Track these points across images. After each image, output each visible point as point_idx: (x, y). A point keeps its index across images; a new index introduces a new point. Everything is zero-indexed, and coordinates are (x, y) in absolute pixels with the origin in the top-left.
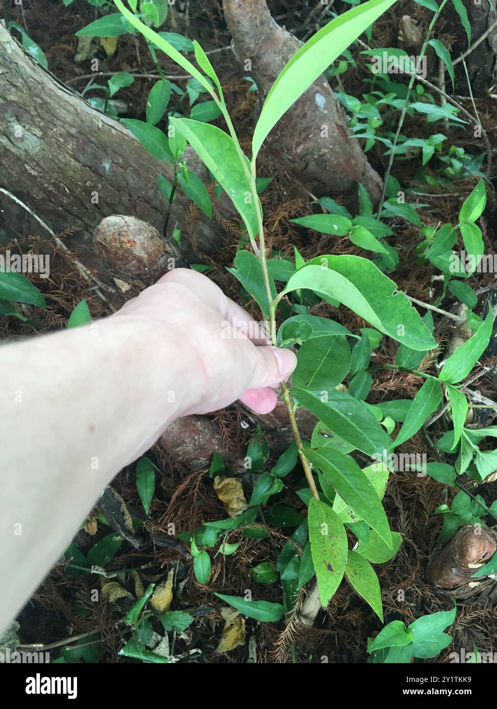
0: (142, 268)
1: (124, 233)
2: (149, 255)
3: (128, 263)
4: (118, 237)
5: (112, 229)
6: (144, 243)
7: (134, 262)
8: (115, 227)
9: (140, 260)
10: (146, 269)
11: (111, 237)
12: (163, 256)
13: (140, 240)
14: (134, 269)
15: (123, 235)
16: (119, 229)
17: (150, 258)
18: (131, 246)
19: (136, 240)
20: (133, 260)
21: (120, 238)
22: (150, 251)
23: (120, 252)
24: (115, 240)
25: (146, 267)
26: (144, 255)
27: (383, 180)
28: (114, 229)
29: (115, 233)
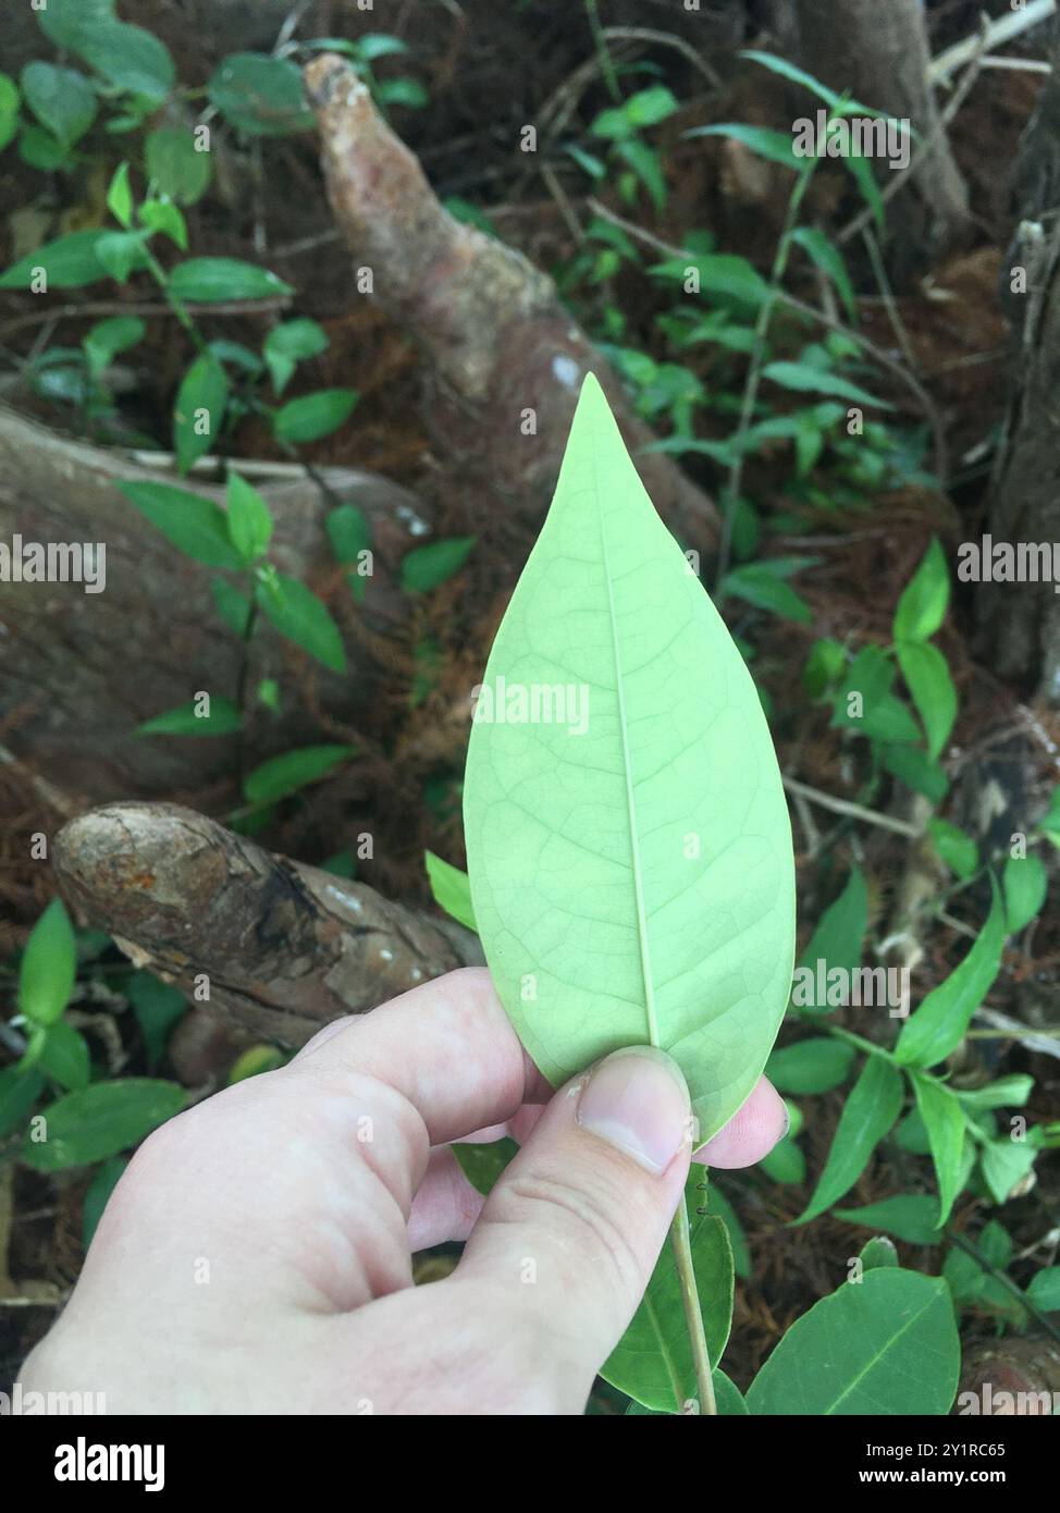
0: (177, 926)
1: (123, 861)
2: (191, 896)
3: (141, 921)
4: (111, 870)
5: (95, 853)
6: (175, 875)
7: (154, 918)
8: (102, 847)
9: (170, 913)
10: (188, 926)
11: (94, 870)
12: (225, 889)
13: (165, 869)
14: (156, 931)
15: (123, 866)
16: (111, 852)
17: (195, 902)
18: (145, 886)
19: (155, 871)
20: (152, 914)
21: (116, 872)
22: (193, 887)
23: (120, 901)
24: (104, 876)
25: (186, 922)
26: (176, 899)
27: (722, 513)
28: (100, 852)
29: (103, 861)
